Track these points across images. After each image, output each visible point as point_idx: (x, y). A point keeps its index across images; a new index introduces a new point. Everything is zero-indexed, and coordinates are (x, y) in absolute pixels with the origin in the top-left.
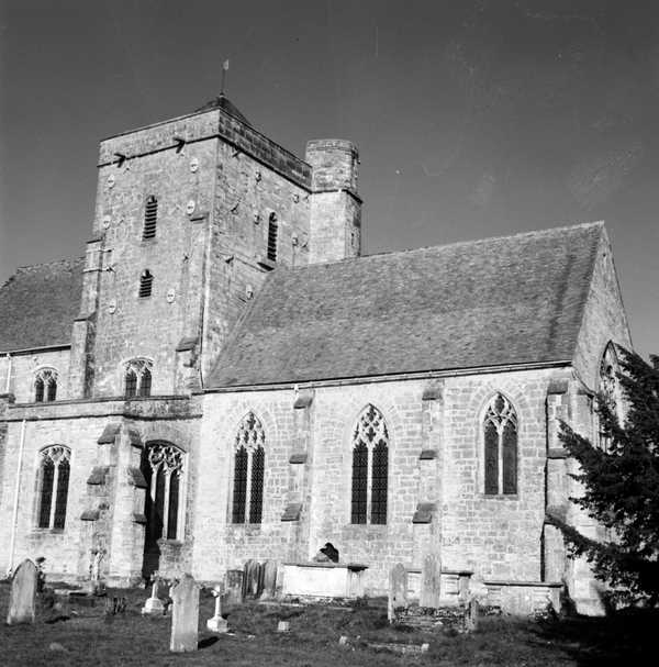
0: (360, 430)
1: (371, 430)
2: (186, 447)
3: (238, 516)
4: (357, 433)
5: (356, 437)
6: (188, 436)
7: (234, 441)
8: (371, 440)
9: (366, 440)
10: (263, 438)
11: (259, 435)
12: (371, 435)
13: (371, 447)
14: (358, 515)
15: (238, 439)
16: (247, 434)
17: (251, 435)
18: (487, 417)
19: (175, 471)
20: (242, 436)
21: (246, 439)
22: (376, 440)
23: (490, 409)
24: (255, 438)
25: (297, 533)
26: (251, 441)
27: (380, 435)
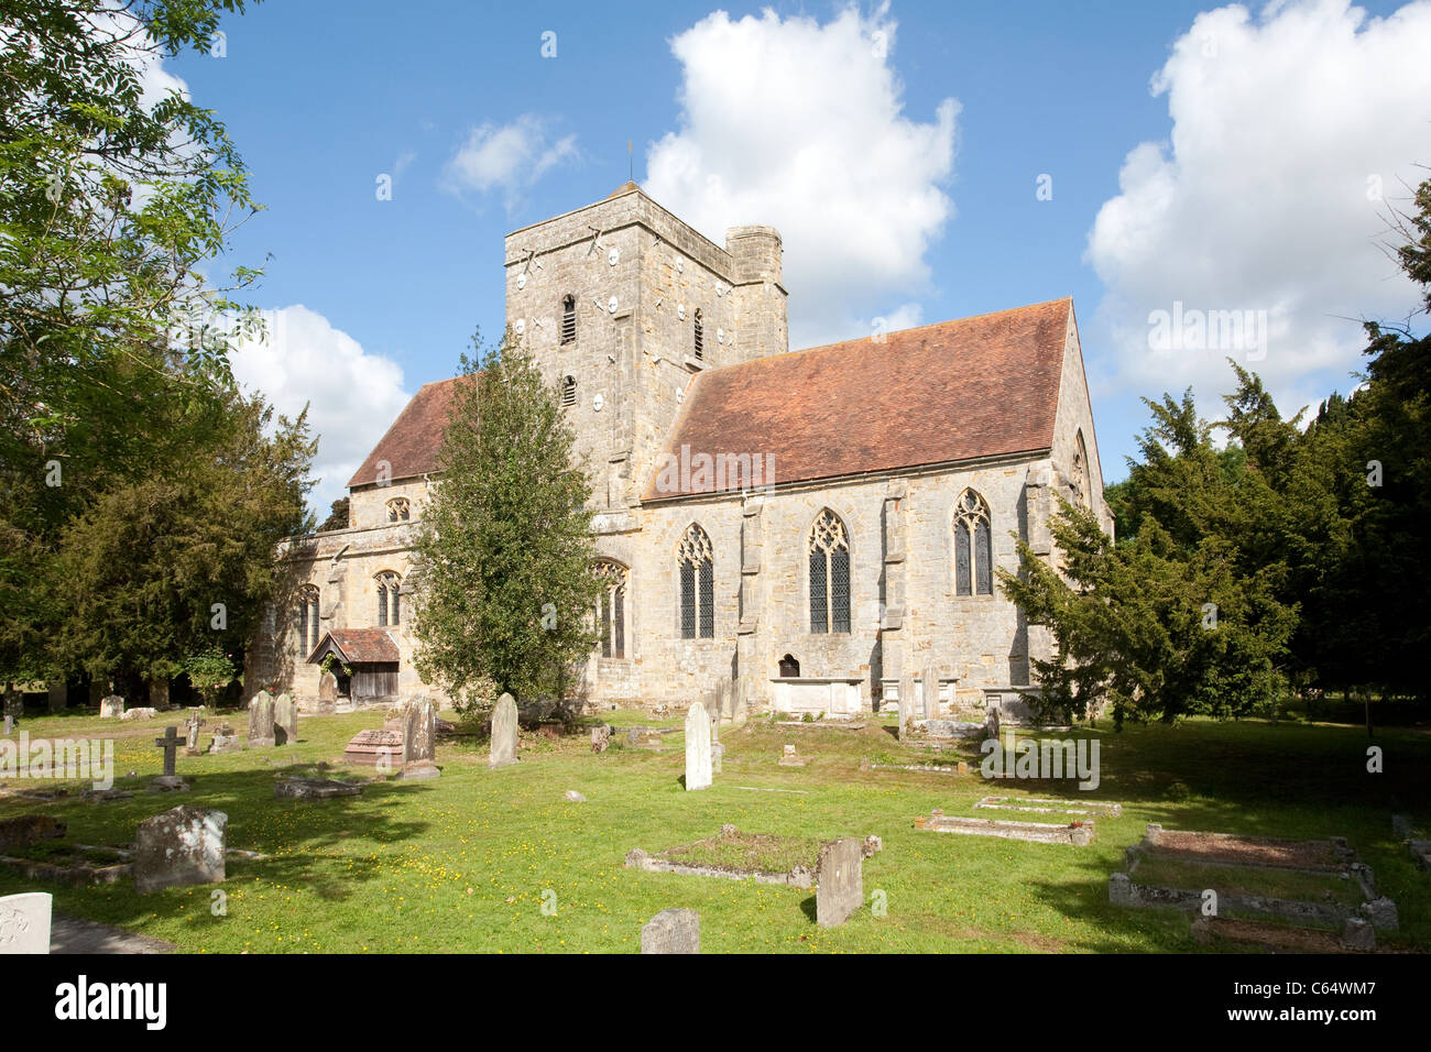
0: (816, 536)
1: (829, 534)
2: (628, 563)
3: (688, 631)
4: (813, 539)
5: (811, 543)
6: (630, 552)
7: (678, 554)
8: (829, 545)
9: (823, 545)
10: (710, 549)
11: (706, 545)
12: (829, 540)
13: (828, 552)
14: (819, 621)
15: (683, 552)
16: (691, 546)
17: (697, 546)
18: (957, 514)
19: (619, 589)
20: (687, 548)
21: (692, 551)
22: (834, 545)
23: (960, 506)
24: (701, 550)
25: (755, 646)
26: (697, 553)
27: (839, 539)
